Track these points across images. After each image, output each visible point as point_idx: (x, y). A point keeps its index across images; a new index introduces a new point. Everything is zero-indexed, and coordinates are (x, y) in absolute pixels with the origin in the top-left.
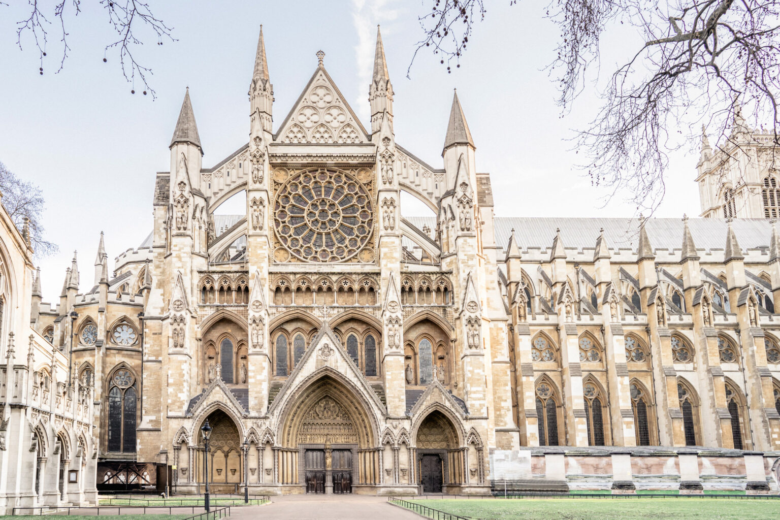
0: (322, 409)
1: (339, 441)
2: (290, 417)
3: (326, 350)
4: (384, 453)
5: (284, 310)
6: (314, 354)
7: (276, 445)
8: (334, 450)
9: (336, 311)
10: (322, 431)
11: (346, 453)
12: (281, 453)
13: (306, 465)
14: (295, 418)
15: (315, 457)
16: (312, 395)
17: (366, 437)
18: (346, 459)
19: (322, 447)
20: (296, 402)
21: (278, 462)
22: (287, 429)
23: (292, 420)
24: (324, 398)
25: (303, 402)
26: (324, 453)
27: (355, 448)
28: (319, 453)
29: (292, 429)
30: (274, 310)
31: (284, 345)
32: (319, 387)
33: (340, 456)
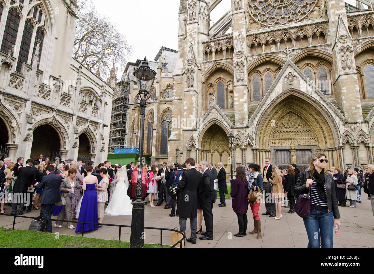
0: (287, 121)
1: (302, 144)
2: (264, 127)
3: (290, 77)
4: (344, 151)
5: (257, 57)
6: (281, 81)
7: (254, 146)
8: (297, 150)
9: (295, 52)
10: (288, 137)
11: (307, 152)
12: (258, 153)
13: (276, 161)
14: (267, 128)
15: (283, 155)
16: (279, 112)
17: (324, 139)
18: (307, 157)
19: (288, 148)
20: (268, 117)
21: (256, 158)
22: (262, 135)
23: (266, 129)
24: (288, 113)
25: (273, 117)
26: (290, 152)
27: (314, 149)
28: (285, 153)
29: (265, 135)
30: (250, 58)
31: (258, 81)
33: (302, 156)
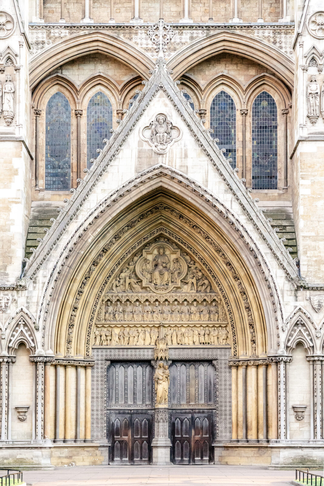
0: (150, 267)
1: (188, 341)
2: (76, 286)
3: (162, 130)
4: (290, 367)
5: (65, 33)
6: (134, 139)
7: (40, 351)
8: (175, 362)
9: (186, 35)
10: (148, 319)
11: (202, 368)
12: (51, 371)
13: (109, 398)
14: (86, 289)
15: (130, 379)
16: (126, 235)
17: (249, 331)
18: (202, 383)
19: (147, 355)
20: (89, 252)
21: (44, 391)
22: (67, 313)
23: (80, 292)
24: (155, 240)
25: (104, 250)
26: (153, 368)
27: (224, 358)
28: (139, 369)
29: (78, 313)
30: (41, 35)
31: (64, 118)
32: (142, 216)
33: (188, 376)
